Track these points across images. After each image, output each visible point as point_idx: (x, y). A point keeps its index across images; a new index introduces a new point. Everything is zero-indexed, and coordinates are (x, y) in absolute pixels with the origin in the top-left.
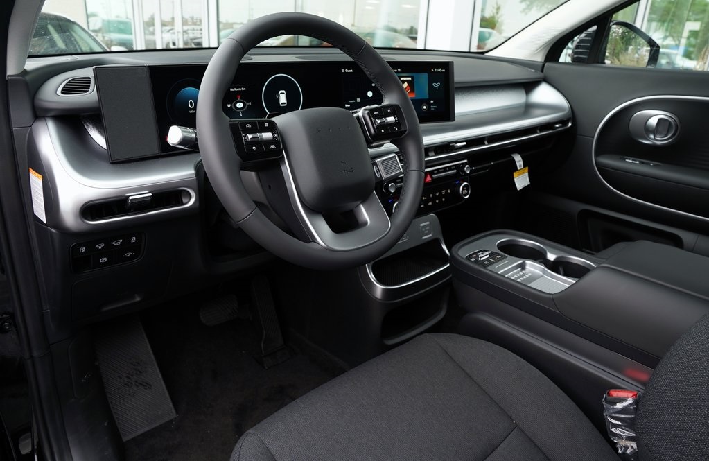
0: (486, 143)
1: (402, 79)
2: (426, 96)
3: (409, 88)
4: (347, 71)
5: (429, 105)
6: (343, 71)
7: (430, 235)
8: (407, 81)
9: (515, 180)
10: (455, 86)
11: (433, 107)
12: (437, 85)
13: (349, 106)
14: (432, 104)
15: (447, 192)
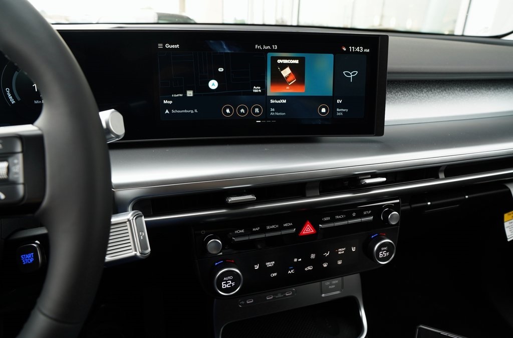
0: (442, 175)
1: (279, 61)
2: (330, 93)
3: (292, 77)
4: (168, 46)
5: (332, 106)
6: (160, 46)
7: (338, 292)
8: (292, 66)
9: (506, 224)
10: (389, 77)
11: (340, 111)
12: (352, 75)
13: (171, 102)
14: (340, 106)
15: (348, 250)
